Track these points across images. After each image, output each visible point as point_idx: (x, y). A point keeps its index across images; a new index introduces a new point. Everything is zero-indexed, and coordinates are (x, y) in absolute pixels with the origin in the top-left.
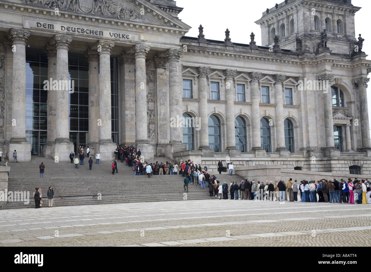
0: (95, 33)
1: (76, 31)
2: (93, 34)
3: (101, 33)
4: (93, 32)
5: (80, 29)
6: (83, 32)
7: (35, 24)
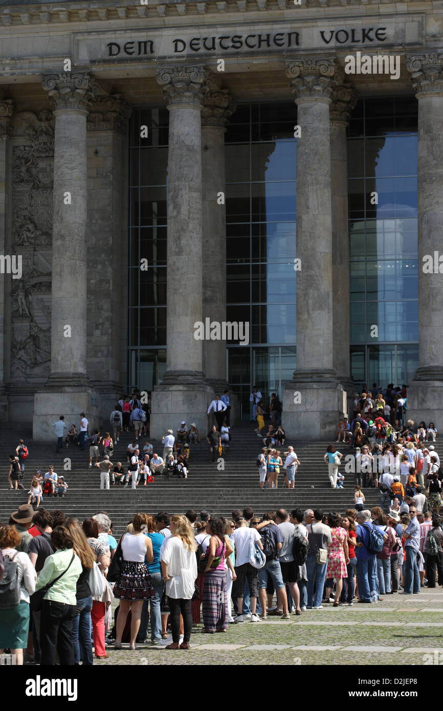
0: (275, 40)
1: (217, 46)
2: (269, 45)
3: (293, 37)
4: (268, 40)
5: (228, 37)
6: (238, 45)
7: (104, 49)
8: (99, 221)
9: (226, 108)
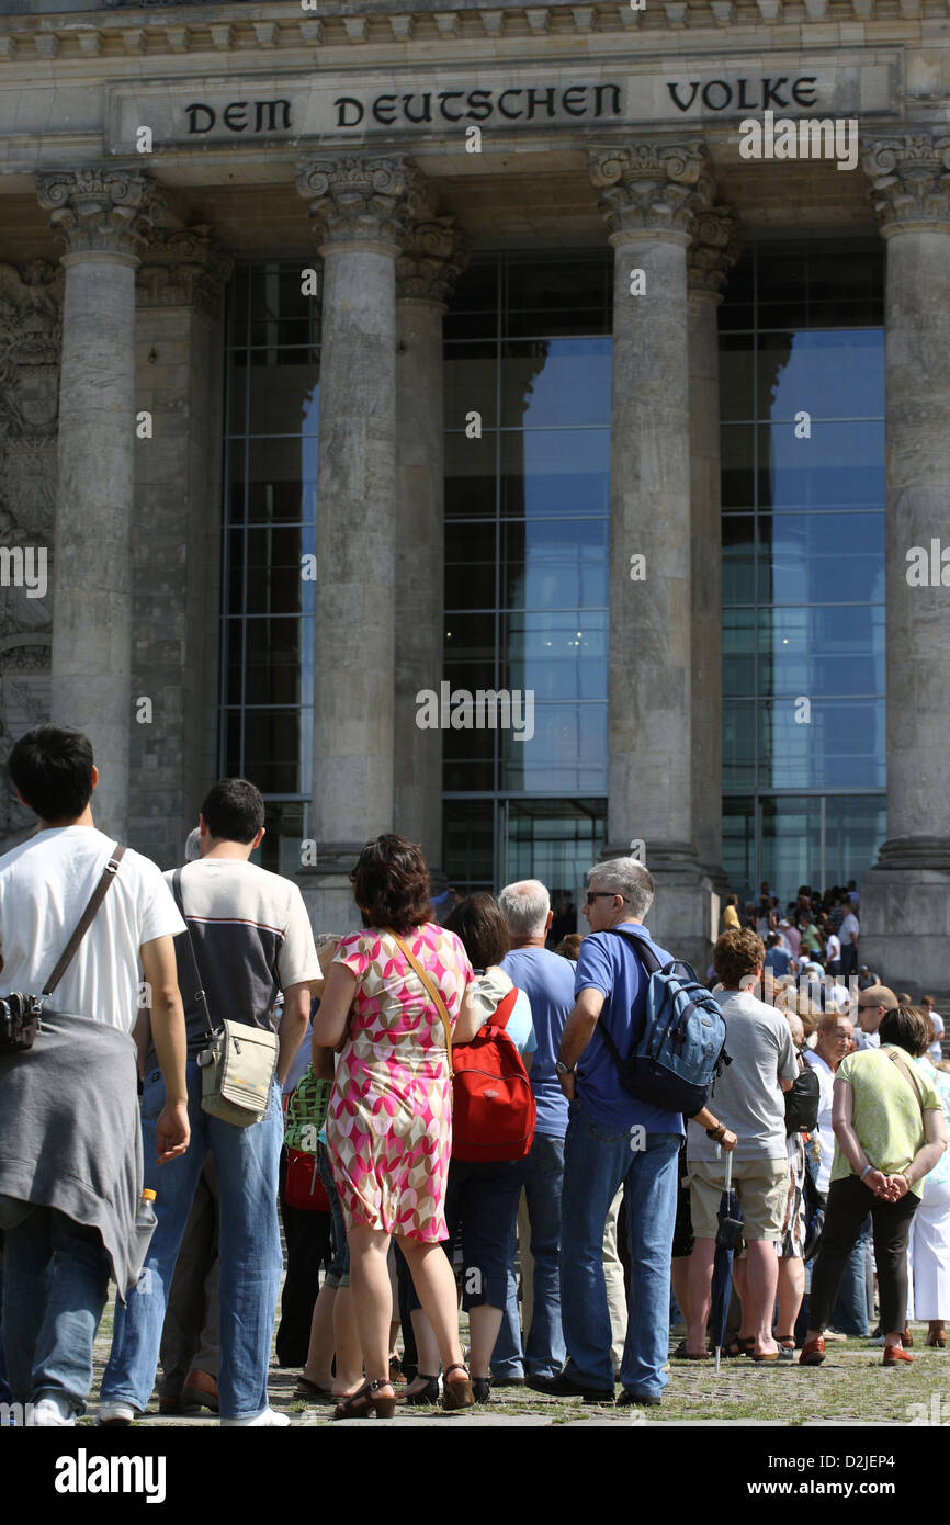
0: (565, 102)
1: (435, 113)
2: (551, 112)
3: (607, 95)
4: (549, 102)
5: (459, 95)
6: (482, 111)
7: (179, 117)
8: (158, 510)
9: (448, 260)
